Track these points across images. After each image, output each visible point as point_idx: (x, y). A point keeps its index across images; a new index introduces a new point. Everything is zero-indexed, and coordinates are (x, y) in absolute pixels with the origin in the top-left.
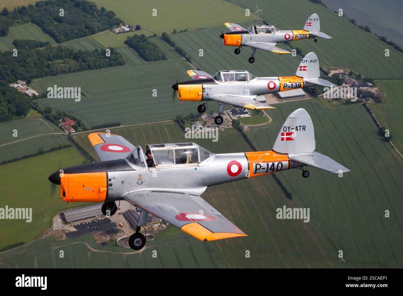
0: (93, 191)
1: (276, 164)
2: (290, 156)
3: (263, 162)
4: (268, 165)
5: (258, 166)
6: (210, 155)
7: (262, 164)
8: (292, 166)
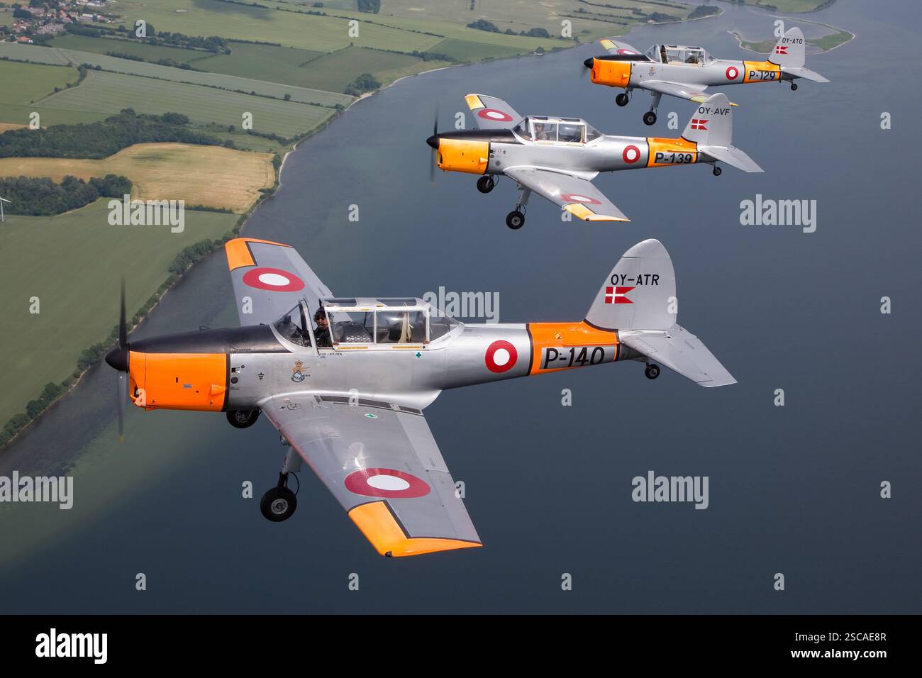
0: (197, 392)
1: (590, 350)
2: (622, 334)
3: (564, 346)
4: (572, 351)
5: (552, 354)
6: (451, 326)
7: (560, 349)
8: (623, 355)
